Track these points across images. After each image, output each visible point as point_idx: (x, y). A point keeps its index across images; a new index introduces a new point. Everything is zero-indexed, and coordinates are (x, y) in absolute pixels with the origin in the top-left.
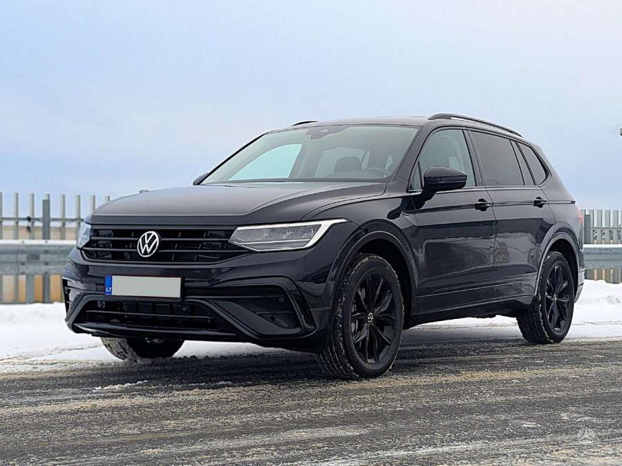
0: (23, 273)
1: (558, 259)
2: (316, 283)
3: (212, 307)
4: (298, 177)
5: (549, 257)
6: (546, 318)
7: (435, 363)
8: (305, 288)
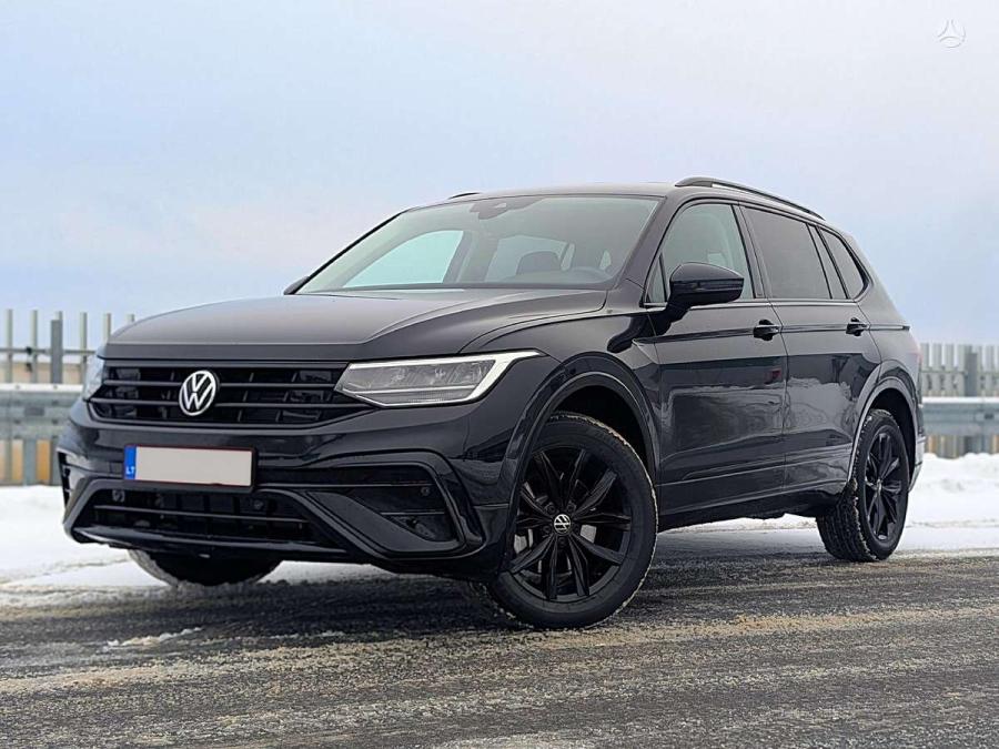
0: (17, 437)
1: (885, 421)
2: (486, 461)
3: (306, 503)
4: (458, 281)
5: (870, 418)
6: (866, 519)
7: (687, 597)
8: (466, 470)
